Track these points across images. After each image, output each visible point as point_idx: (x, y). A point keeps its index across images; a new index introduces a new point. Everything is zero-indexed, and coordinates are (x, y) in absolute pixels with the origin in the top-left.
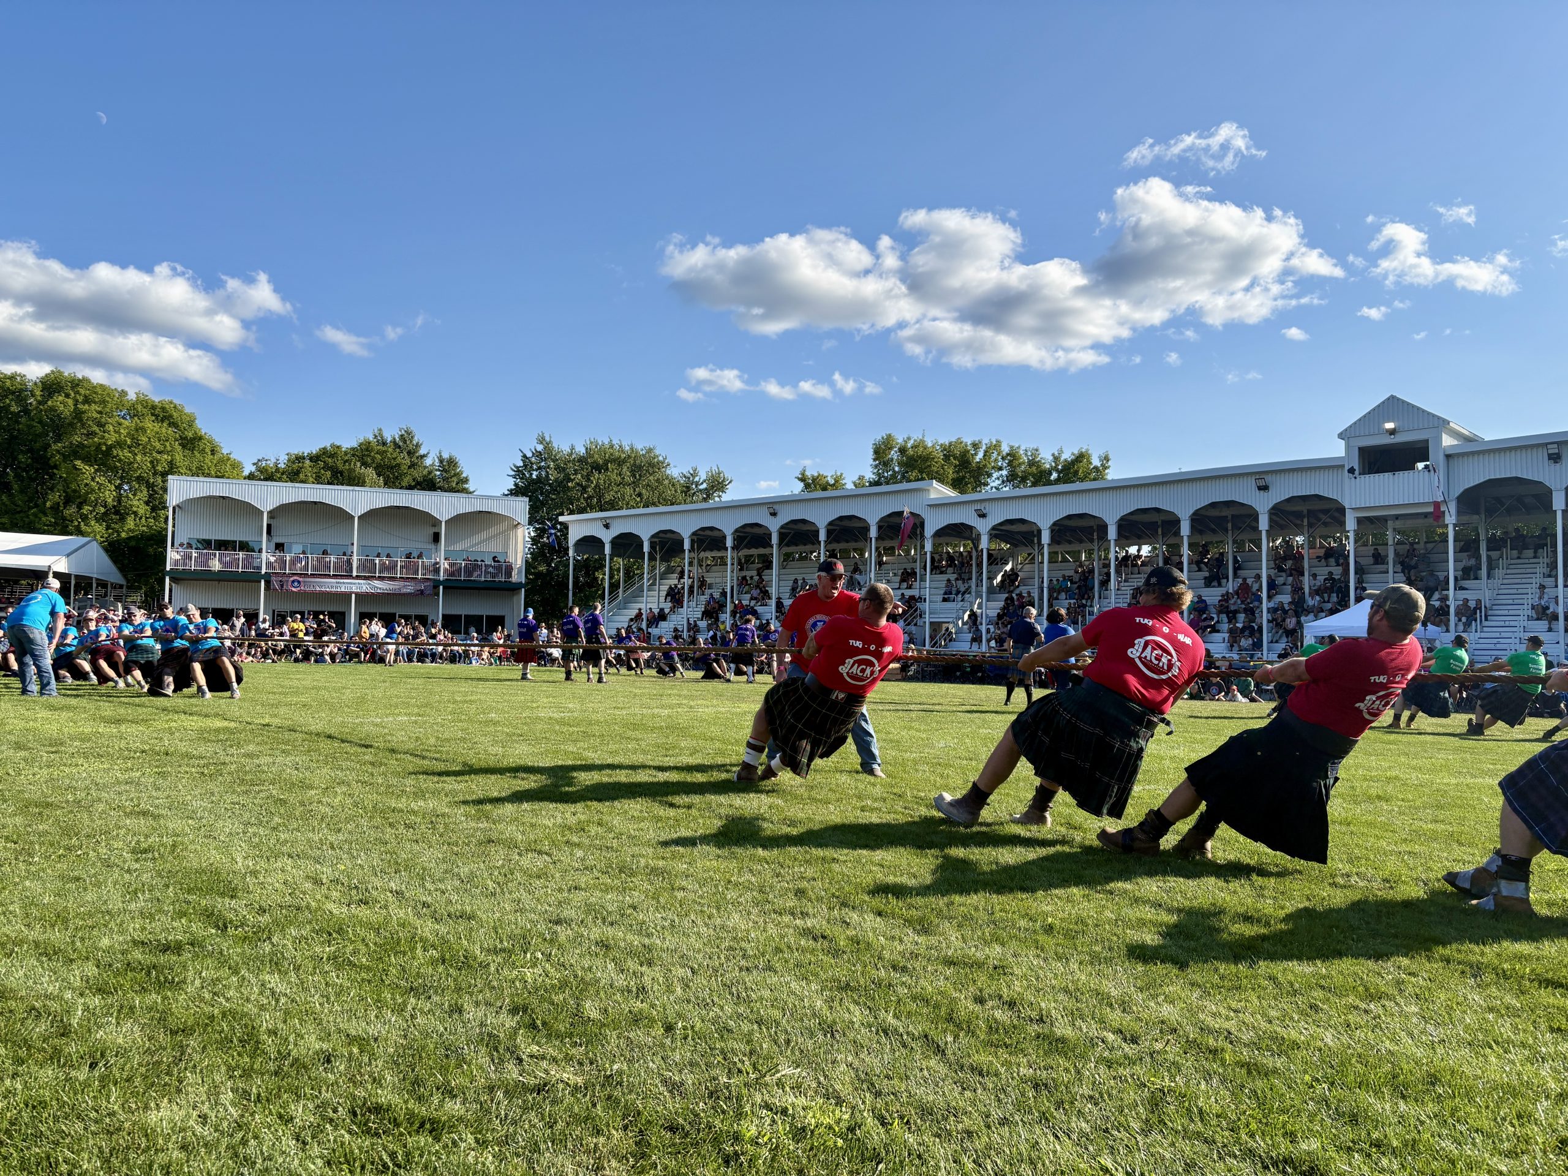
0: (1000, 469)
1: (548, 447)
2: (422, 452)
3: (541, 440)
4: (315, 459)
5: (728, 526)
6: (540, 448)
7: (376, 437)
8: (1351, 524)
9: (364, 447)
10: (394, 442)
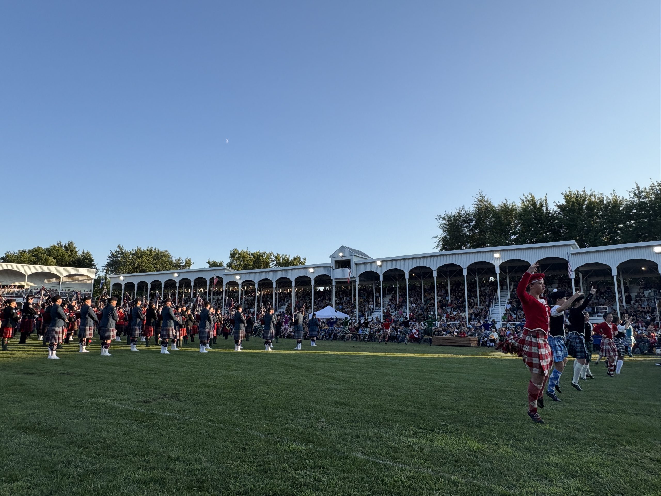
0: (274, 261)
1: (121, 249)
2: (77, 250)
3: (119, 247)
4: (30, 252)
5: (192, 278)
6: (118, 250)
7: (58, 244)
8: (334, 284)
9: (53, 248)
10: (65, 247)
